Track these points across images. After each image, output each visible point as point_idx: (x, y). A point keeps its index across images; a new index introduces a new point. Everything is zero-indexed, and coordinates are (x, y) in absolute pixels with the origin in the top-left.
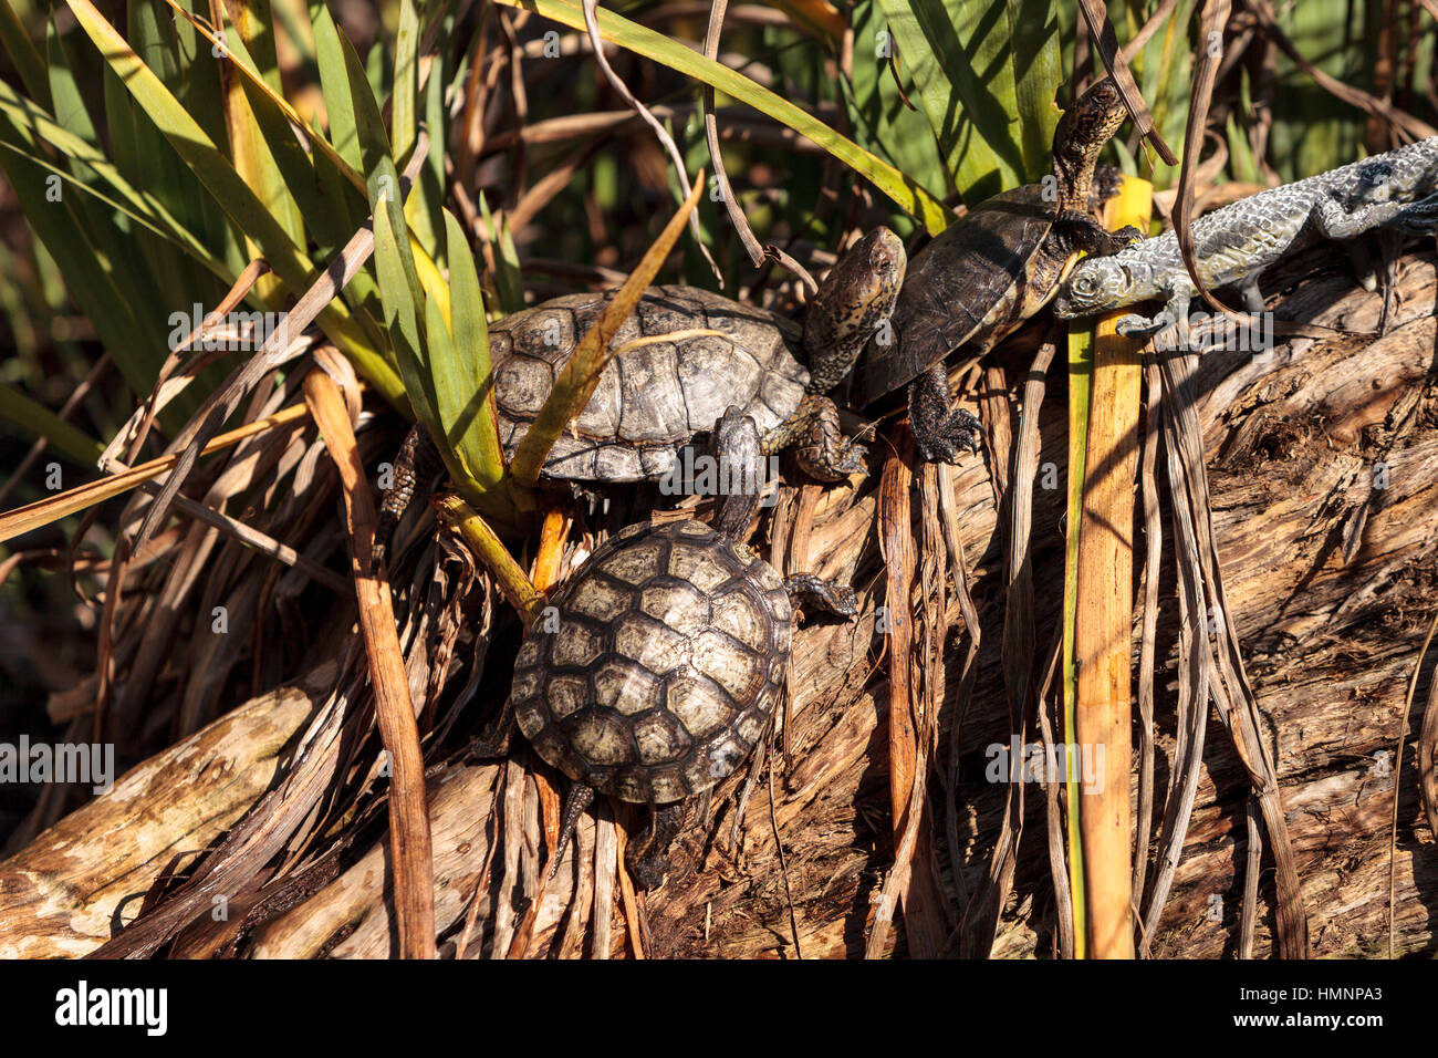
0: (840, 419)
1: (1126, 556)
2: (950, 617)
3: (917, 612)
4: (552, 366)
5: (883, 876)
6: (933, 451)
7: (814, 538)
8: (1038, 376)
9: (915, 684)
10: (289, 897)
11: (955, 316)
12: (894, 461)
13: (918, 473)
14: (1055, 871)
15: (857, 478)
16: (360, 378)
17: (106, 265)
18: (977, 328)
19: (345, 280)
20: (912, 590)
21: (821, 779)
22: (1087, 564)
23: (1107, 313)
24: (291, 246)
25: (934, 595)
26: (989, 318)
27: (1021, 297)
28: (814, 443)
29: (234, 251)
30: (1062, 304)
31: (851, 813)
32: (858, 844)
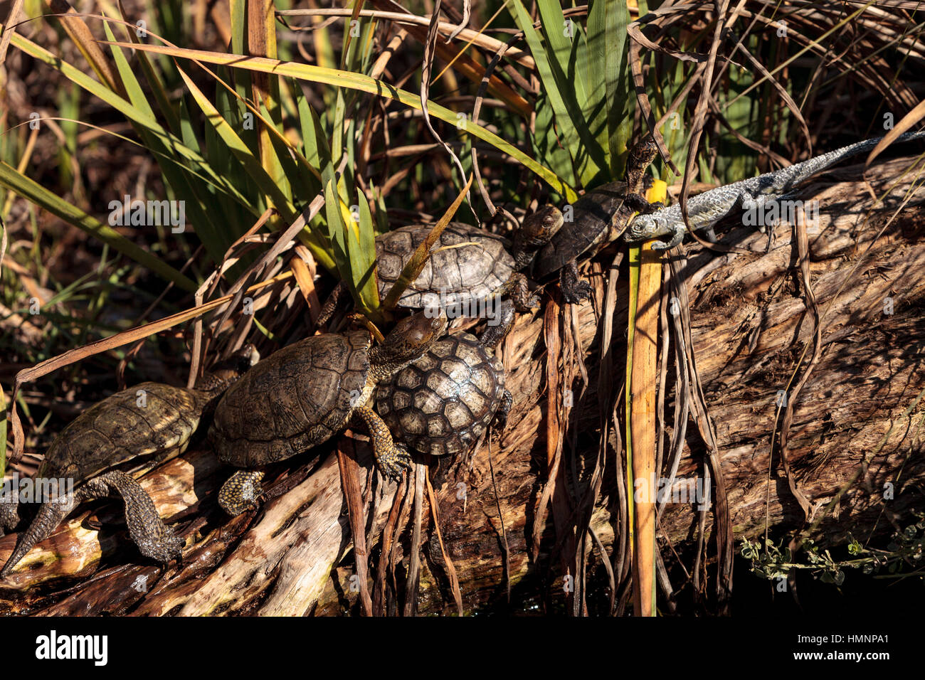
0: (528, 284)
1: (654, 348)
2: (575, 372)
3: (561, 370)
4: (402, 257)
5: (543, 487)
6: (570, 298)
7: (516, 336)
8: (616, 267)
9: (559, 402)
10: (281, 489)
11: (580, 240)
12: (552, 302)
13: (562, 309)
14: (619, 486)
15: (534, 310)
16: (315, 260)
17: (204, 207)
18: (590, 245)
19: (310, 218)
20: (558, 360)
21: (517, 443)
22: (637, 351)
23: (647, 239)
24: (286, 200)
25: (568, 363)
26: (596, 241)
27: (610, 232)
28: (517, 294)
29: (261, 203)
30: (627, 235)
31: (529, 458)
32: (531, 472)
